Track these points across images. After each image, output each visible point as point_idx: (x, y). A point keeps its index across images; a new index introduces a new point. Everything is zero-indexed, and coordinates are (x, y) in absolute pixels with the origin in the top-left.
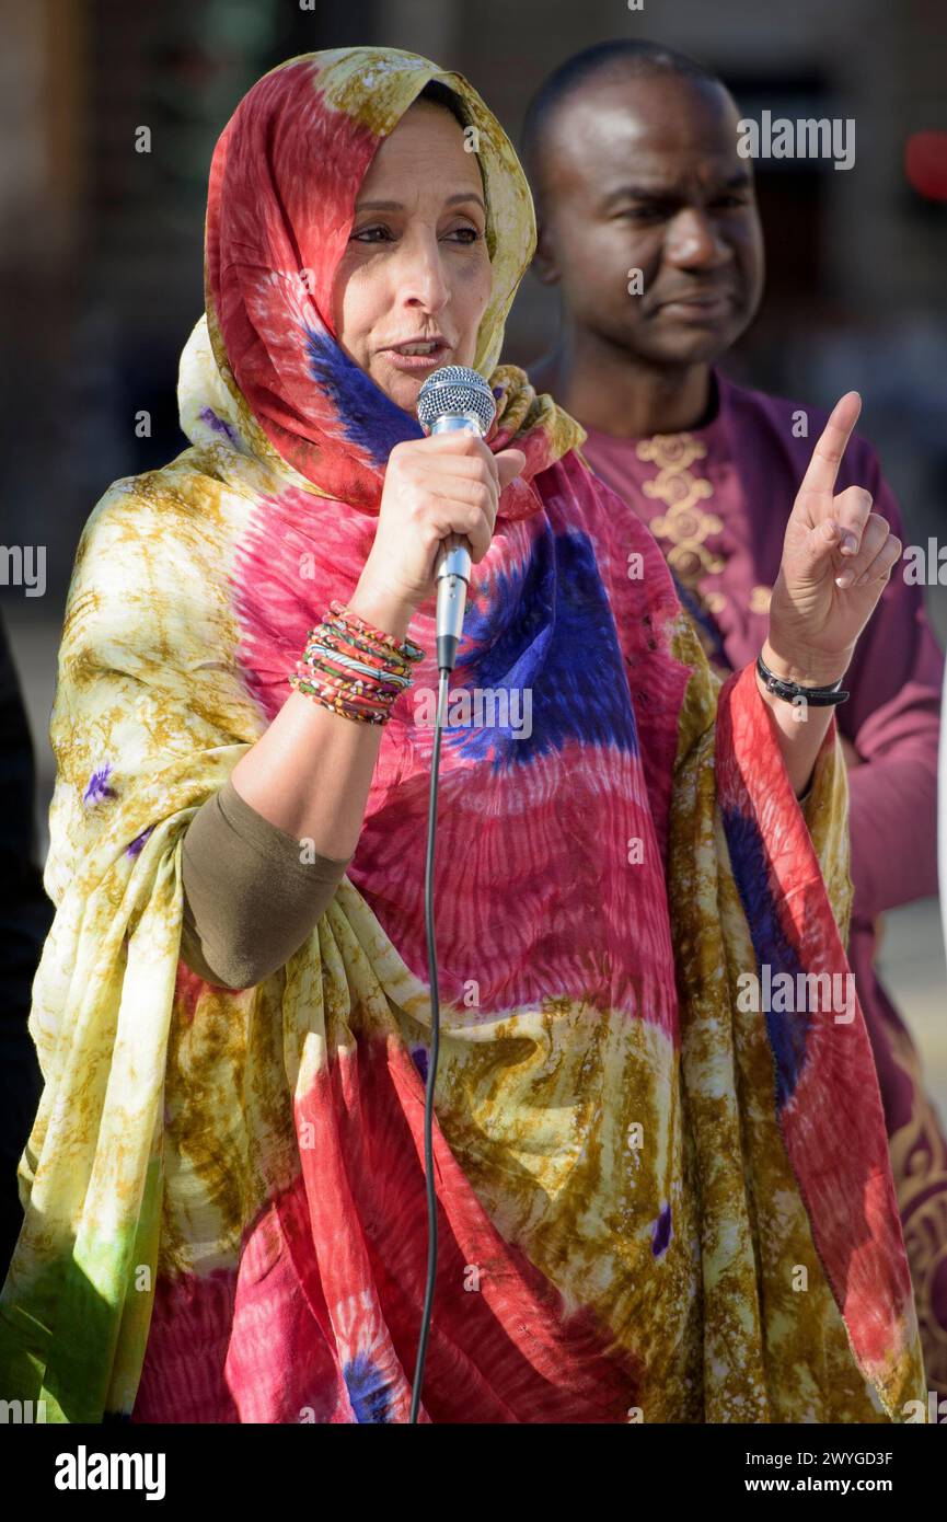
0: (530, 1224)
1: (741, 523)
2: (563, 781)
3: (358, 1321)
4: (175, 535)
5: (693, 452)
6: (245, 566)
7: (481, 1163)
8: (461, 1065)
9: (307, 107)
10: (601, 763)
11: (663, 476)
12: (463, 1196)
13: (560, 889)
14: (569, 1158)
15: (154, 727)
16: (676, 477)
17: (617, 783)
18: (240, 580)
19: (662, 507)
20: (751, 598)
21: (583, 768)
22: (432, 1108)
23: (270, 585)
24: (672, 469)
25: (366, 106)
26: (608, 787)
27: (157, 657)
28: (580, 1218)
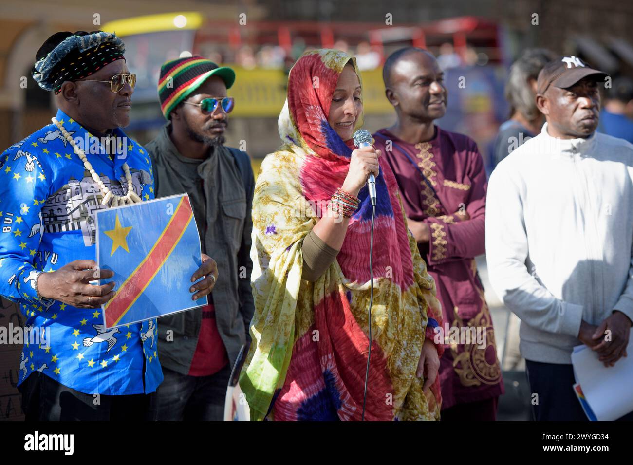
0: (378, 335)
1: (441, 164)
2: (379, 224)
3: (327, 362)
4: (285, 167)
5: (429, 146)
6: (303, 173)
7: (364, 321)
8: (358, 295)
9: (321, 66)
10: (388, 220)
11: (421, 153)
12: (360, 331)
13: (379, 251)
14: (386, 317)
15: (288, 218)
16: (425, 153)
17: (391, 225)
18: (302, 177)
19: (421, 160)
20: (443, 182)
21: (384, 221)
22: (351, 307)
23: (309, 178)
24: (424, 151)
25: (336, 67)
26: (389, 226)
27: (286, 198)
28: (387, 333)
